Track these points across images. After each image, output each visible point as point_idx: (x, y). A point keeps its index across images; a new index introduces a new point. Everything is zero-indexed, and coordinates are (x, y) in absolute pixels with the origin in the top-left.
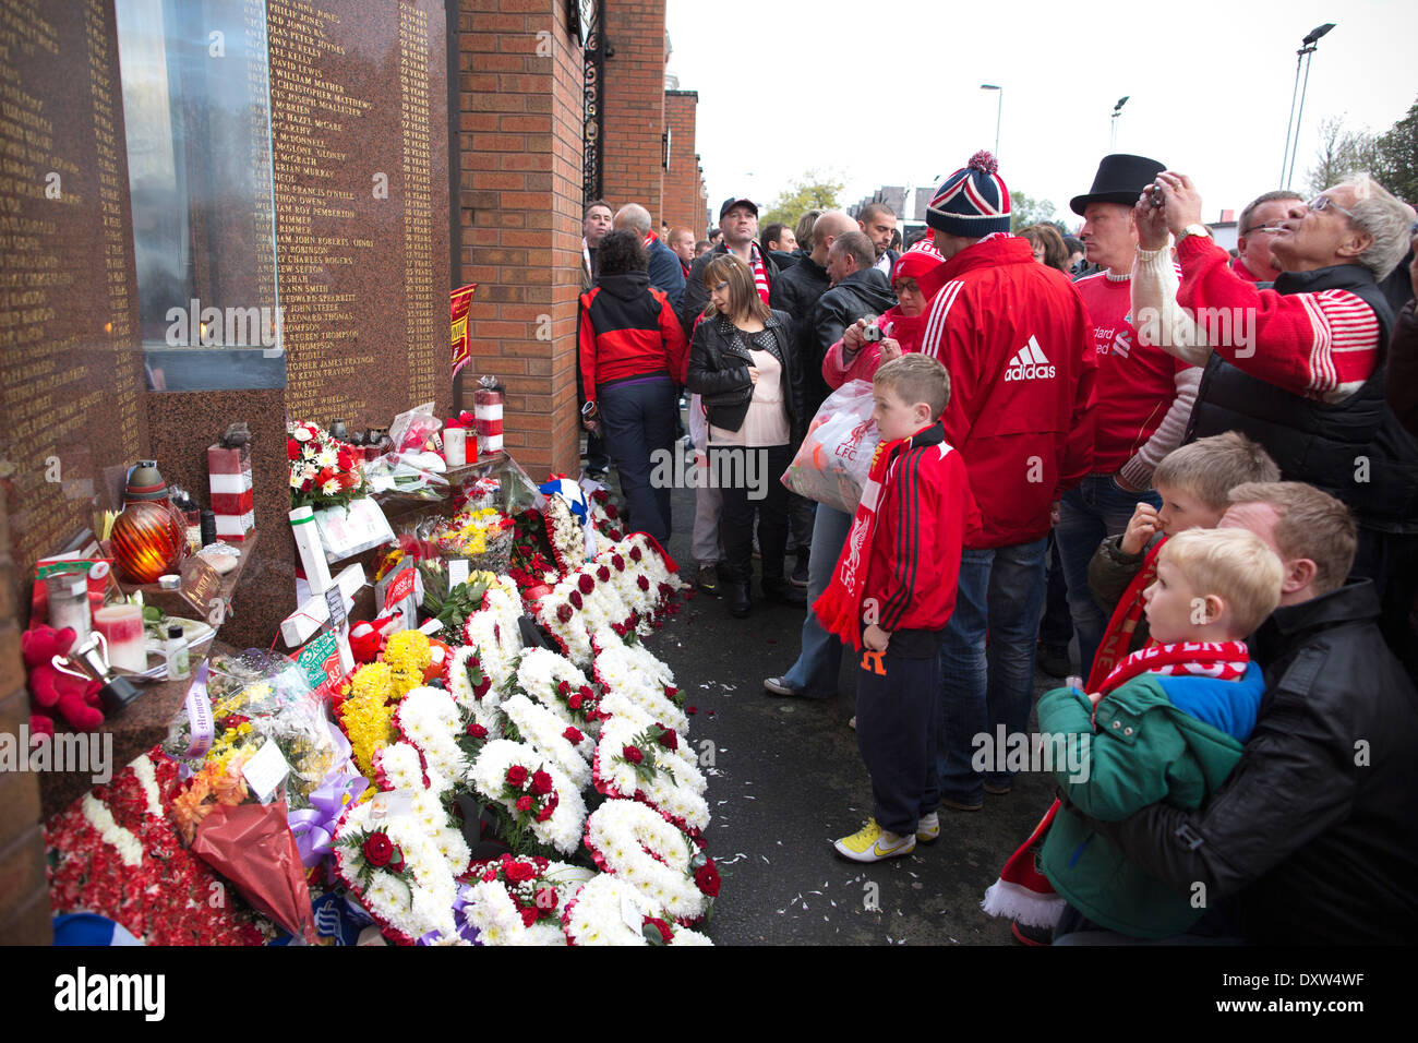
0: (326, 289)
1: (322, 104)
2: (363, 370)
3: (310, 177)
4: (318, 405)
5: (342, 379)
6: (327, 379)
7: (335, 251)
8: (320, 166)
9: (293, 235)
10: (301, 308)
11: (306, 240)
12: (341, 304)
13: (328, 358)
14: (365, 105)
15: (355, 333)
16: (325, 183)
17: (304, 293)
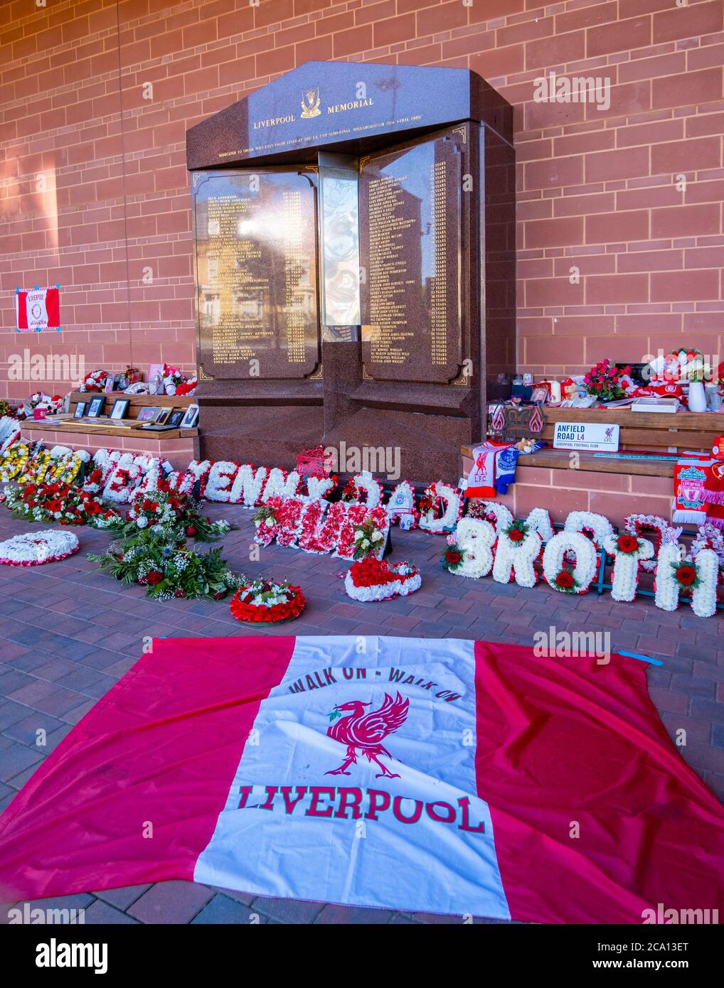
0: (394, 303)
1: (395, 228)
2: (408, 338)
3: (389, 259)
4: (389, 351)
5: (399, 341)
6: (393, 341)
7: (398, 287)
8: (393, 254)
9: (382, 283)
10: (384, 312)
11: (387, 284)
12: (400, 309)
13: (394, 332)
14: (412, 221)
15: (406, 322)
16: (395, 260)
17: (385, 306)
